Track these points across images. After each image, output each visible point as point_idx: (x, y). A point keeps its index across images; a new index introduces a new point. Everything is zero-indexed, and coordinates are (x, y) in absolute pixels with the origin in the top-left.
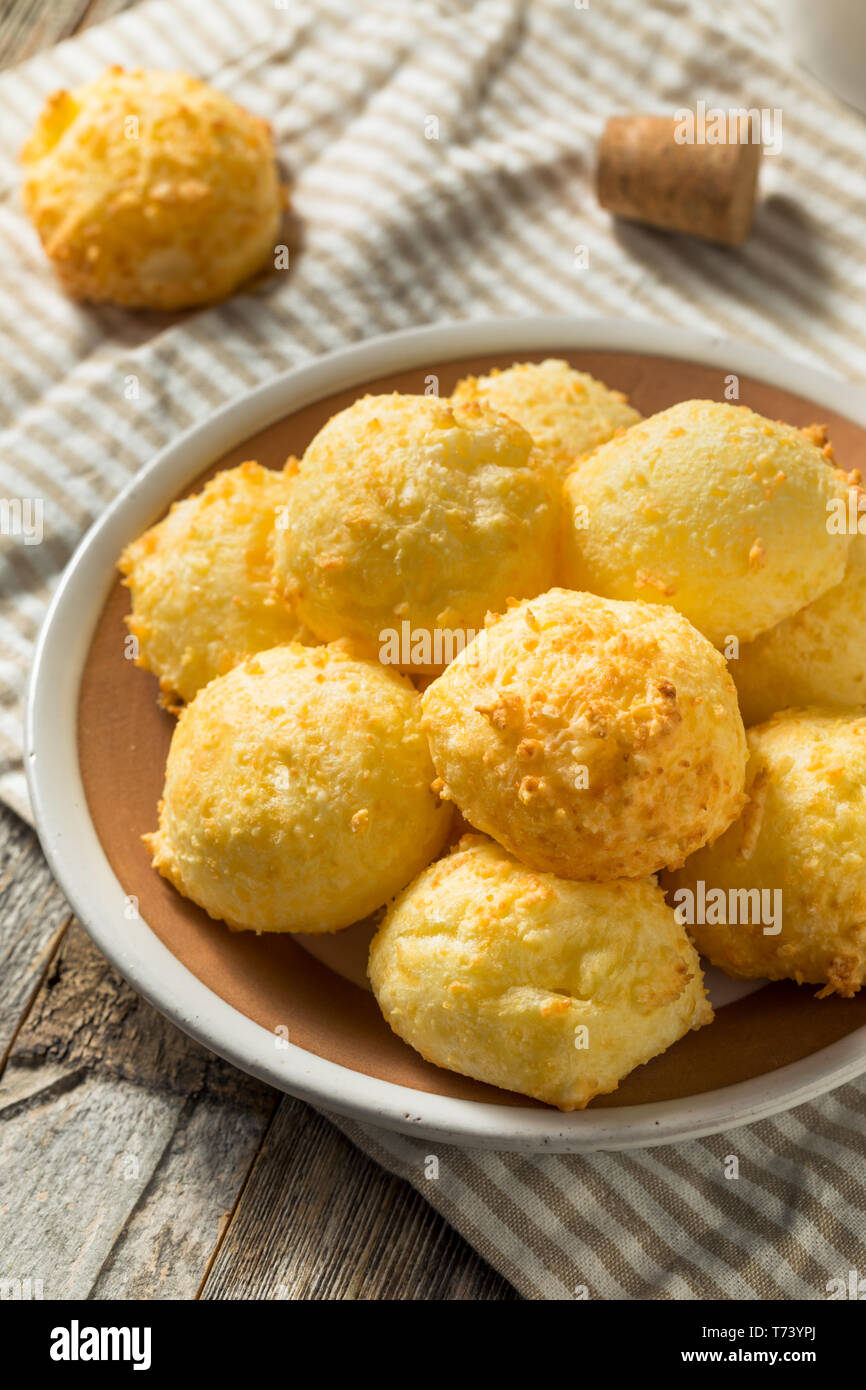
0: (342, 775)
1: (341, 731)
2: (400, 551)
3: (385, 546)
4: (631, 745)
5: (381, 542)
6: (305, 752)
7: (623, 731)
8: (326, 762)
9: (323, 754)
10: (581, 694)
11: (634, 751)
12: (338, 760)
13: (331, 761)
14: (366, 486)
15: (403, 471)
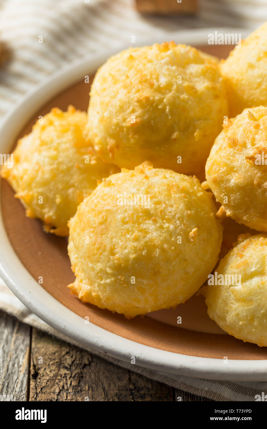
0: (178, 215)
1: (169, 196)
2: (168, 107)
3: (160, 107)
5: (157, 105)
6: (156, 209)
8: (168, 211)
9: (165, 208)
12: (173, 209)
13: (170, 210)
14: (141, 82)
15: (155, 72)
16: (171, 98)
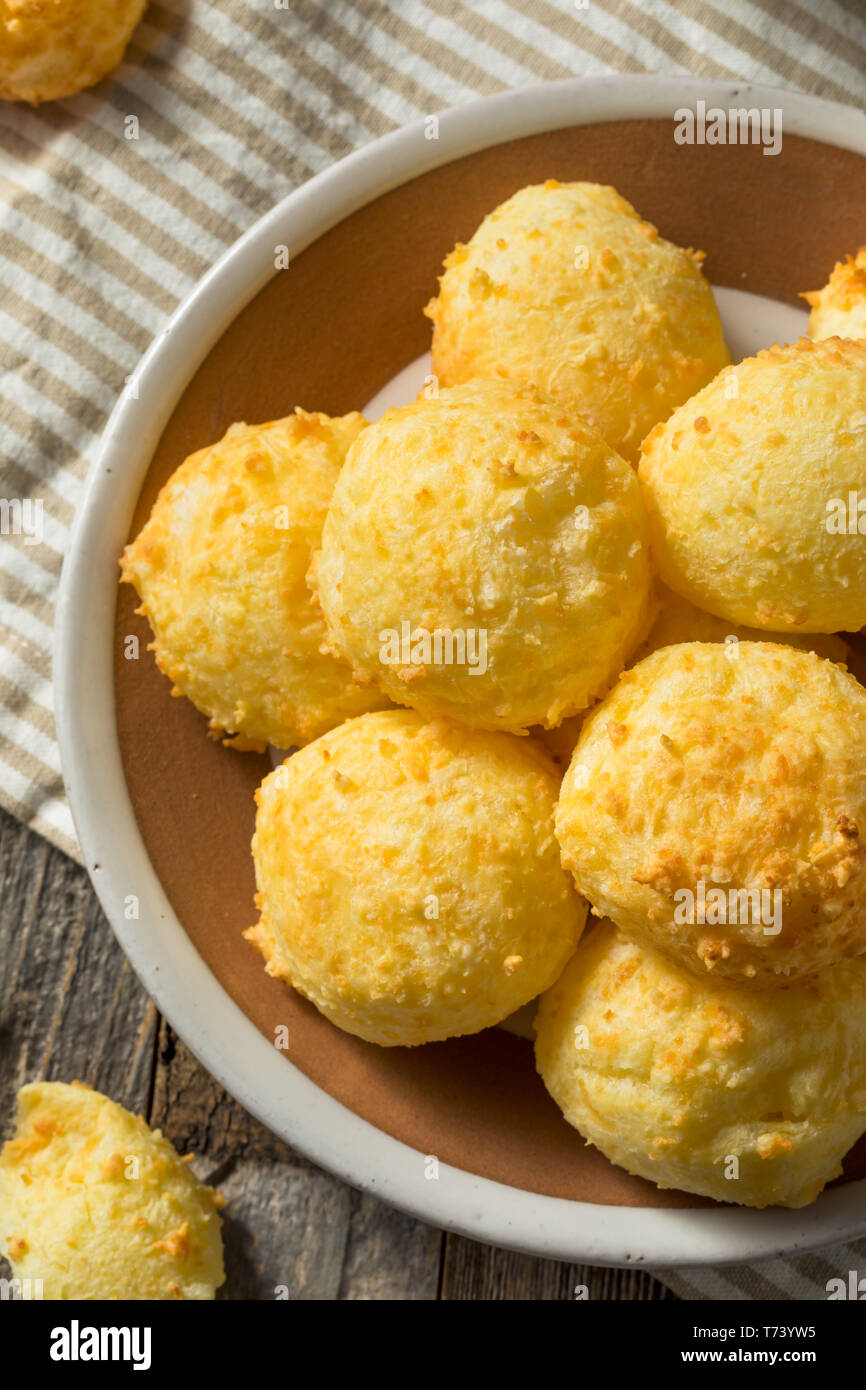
0: (484, 921)
1: (472, 867)
2: (492, 659)
4: (819, 895)
7: (807, 884)
8: (463, 910)
9: (458, 902)
10: (752, 849)
11: (822, 901)
12: (476, 906)
13: (468, 908)
14: (437, 588)
15: (475, 563)
16: (502, 641)
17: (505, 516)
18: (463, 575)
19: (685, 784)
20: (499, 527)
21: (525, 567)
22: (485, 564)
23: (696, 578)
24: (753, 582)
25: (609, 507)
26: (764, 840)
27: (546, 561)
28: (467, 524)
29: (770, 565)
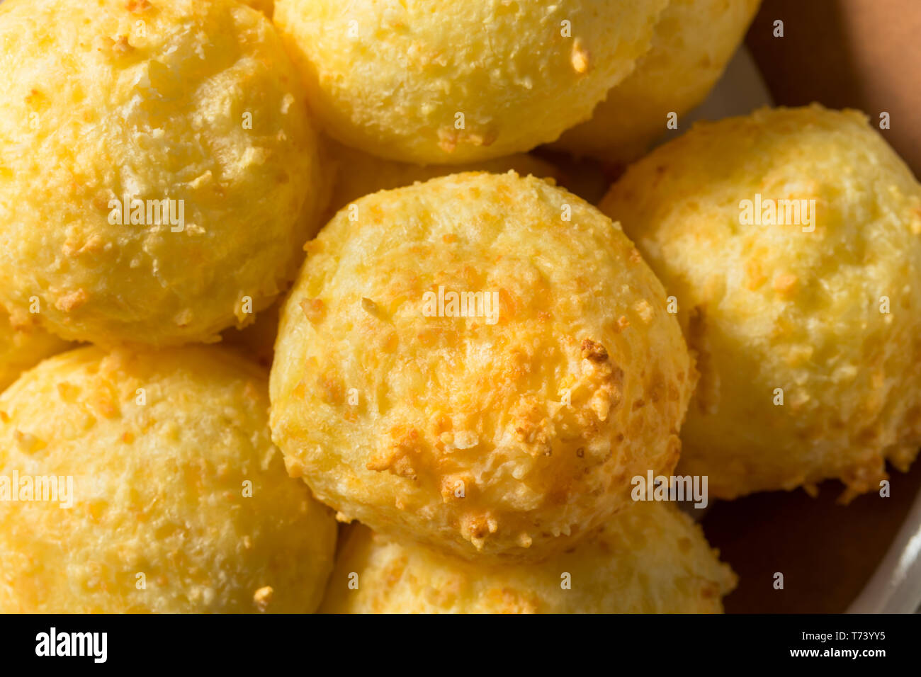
0: (220, 558)
1: (191, 502)
2: (155, 262)
3: (134, 263)
4: (580, 436)
5: (126, 260)
6: (162, 553)
7: (565, 427)
8: (193, 551)
9: (185, 543)
10: (493, 403)
11: (585, 441)
12: (206, 543)
13: (198, 547)
14: (73, 196)
15: (109, 158)
16: (161, 238)
17: (131, 98)
18: (99, 175)
19: (402, 348)
20: (127, 111)
21: (167, 149)
22: (120, 156)
23: (364, 121)
24: (426, 109)
25: (247, 64)
26: (504, 388)
27: (191, 138)
28: (91, 117)
29: (439, 84)
